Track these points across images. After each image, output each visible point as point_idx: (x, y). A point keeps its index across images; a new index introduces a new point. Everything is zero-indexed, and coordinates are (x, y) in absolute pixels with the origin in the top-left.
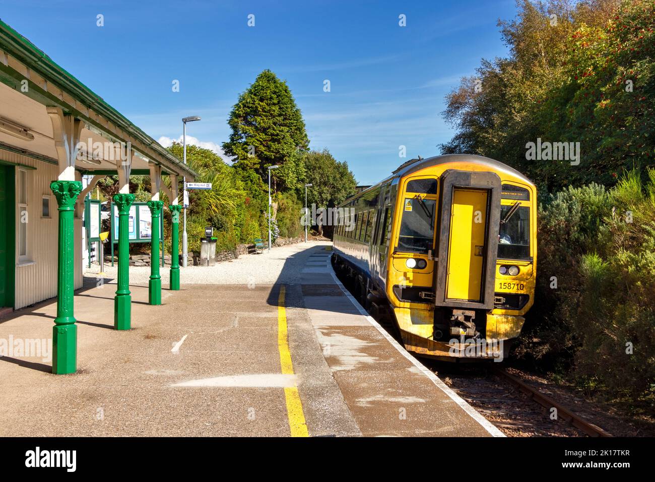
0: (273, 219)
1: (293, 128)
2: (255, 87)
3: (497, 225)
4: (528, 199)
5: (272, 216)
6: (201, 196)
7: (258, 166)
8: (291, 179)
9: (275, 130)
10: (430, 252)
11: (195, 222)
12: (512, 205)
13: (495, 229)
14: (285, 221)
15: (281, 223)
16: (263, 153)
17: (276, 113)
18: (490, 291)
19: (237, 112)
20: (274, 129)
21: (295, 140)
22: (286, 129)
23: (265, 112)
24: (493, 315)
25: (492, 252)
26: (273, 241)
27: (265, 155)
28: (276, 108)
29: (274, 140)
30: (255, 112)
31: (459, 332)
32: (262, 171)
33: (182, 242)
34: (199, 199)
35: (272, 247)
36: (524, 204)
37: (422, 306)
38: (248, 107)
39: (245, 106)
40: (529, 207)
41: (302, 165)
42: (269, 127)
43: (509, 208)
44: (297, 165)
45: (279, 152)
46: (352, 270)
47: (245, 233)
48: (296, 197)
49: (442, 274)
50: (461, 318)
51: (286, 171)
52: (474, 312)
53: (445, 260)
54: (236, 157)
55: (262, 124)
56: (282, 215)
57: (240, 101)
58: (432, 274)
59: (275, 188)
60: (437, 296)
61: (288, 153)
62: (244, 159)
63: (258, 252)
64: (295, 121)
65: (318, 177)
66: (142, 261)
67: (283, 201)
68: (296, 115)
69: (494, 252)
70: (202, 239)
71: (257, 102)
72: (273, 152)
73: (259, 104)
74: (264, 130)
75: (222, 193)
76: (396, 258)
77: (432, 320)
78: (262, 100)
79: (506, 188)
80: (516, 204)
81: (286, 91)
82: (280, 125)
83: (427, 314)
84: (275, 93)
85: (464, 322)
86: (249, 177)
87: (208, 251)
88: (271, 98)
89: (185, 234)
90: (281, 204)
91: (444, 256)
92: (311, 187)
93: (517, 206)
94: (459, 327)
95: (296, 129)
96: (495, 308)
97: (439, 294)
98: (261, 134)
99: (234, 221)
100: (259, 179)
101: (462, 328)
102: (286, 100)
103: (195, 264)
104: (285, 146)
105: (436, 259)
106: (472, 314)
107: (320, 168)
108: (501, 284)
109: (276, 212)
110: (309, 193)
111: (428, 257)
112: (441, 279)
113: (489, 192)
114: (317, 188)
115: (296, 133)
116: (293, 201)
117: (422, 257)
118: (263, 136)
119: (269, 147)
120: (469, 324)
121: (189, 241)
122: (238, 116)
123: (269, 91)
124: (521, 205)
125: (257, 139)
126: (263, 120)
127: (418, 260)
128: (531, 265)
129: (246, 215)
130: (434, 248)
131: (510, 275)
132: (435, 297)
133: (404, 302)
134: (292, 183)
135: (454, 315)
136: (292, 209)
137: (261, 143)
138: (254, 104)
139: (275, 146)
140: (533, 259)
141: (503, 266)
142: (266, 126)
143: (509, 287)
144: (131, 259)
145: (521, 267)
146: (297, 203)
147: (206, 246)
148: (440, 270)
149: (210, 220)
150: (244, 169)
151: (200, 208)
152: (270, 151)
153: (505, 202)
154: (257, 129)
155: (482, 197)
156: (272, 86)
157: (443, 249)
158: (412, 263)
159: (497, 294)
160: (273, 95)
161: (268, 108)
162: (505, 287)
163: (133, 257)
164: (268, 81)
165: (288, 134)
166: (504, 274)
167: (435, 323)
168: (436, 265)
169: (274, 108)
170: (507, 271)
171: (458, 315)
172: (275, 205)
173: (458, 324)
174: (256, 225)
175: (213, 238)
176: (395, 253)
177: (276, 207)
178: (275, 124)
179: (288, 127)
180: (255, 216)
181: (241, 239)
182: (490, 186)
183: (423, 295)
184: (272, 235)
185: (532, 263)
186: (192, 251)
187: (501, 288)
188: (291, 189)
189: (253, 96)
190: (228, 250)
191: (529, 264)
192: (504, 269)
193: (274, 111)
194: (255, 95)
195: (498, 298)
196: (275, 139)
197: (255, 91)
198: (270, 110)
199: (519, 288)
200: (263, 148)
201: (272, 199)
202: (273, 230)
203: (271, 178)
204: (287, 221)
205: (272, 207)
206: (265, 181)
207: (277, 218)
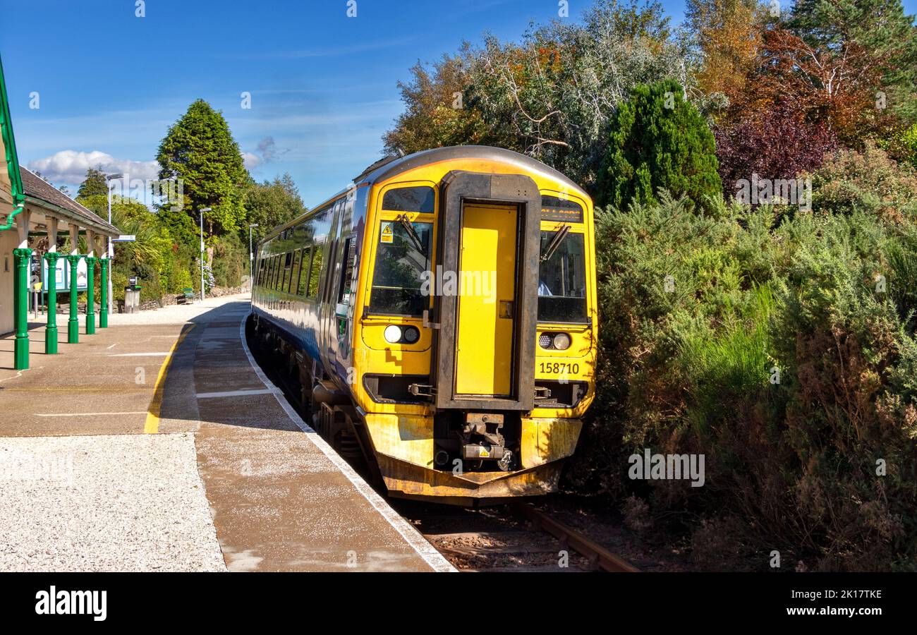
0: (209, 266)
1: (230, 164)
2: (187, 119)
3: (535, 264)
5: (205, 265)
6: (126, 246)
7: (190, 208)
8: (228, 221)
9: (209, 167)
10: (426, 315)
11: (119, 272)
12: (557, 230)
13: (532, 270)
14: (223, 268)
15: (218, 271)
16: (196, 192)
17: (210, 148)
19: (166, 147)
20: (207, 166)
21: (231, 178)
22: (221, 166)
23: (198, 147)
26: (208, 291)
27: (198, 195)
28: (210, 143)
29: (207, 179)
30: (186, 146)
31: (477, 453)
32: (194, 214)
33: (108, 291)
34: (124, 250)
35: (206, 297)
36: (575, 228)
37: (413, 409)
38: (179, 142)
39: (175, 140)
40: (583, 234)
42: (202, 164)
44: (236, 204)
45: (213, 191)
47: (174, 282)
48: (239, 239)
49: (448, 354)
50: (481, 429)
51: (222, 212)
53: (451, 326)
55: (195, 161)
56: (219, 261)
57: (170, 135)
58: (429, 353)
59: (211, 231)
61: (223, 192)
63: (189, 302)
64: (232, 157)
65: (265, 215)
67: (221, 245)
68: (233, 150)
70: (126, 288)
71: (188, 136)
72: (206, 191)
73: (191, 138)
74: (197, 167)
75: (146, 242)
76: (367, 325)
77: (432, 434)
78: (194, 134)
80: (562, 228)
81: (221, 123)
82: (214, 161)
83: (421, 422)
84: (209, 126)
86: (180, 219)
87: (133, 299)
88: (205, 132)
89: (110, 283)
90: (219, 248)
92: (257, 227)
95: (233, 166)
98: (193, 171)
99: (160, 270)
100: (191, 222)
101: (482, 445)
102: (221, 133)
103: (120, 312)
104: (220, 184)
105: (437, 327)
106: (499, 420)
107: (268, 204)
109: (212, 258)
110: (255, 234)
111: (423, 325)
113: (521, 208)
114: (264, 229)
115: (233, 170)
116: (235, 245)
117: (413, 322)
118: (195, 174)
119: (202, 186)
121: (114, 290)
122: (167, 152)
123: (201, 124)
124: (570, 231)
125: (189, 178)
126: (195, 156)
127: (404, 329)
129: (174, 264)
130: (431, 307)
133: (382, 402)
134: (228, 225)
136: (232, 254)
137: (194, 182)
138: (185, 138)
139: (209, 185)
141: (544, 333)
142: (199, 163)
144: (59, 307)
145: (571, 334)
146: (240, 247)
147: (131, 294)
149: (134, 270)
151: (125, 258)
152: (203, 191)
153: (546, 226)
154: (188, 165)
156: (206, 118)
157: (448, 308)
158: (395, 333)
159: (539, 383)
160: (206, 129)
161: (201, 143)
163: (61, 306)
164: (201, 112)
165: (224, 171)
166: (547, 347)
168: (436, 335)
169: (207, 143)
172: (211, 251)
173: (476, 438)
174: (187, 273)
175: (137, 287)
176: (364, 318)
177: (212, 253)
178: (209, 160)
179: (224, 163)
180: (186, 264)
181: (169, 289)
182: (523, 198)
183: (416, 389)
184: (205, 284)
186: (117, 299)
187: (543, 372)
188: (229, 232)
189: (184, 129)
190: (153, 298)
192: (547, 339)
193: (208, 146)
194: (186, 128)
195: (540, 389)
196: (209, 177)
197: (187, 124)
198: (203, 145)
200: (195, 188)
201: (206, 243)
202: (207, 279)
203: (205, 220)
204: (227, 268)
205: (206, 253)
206: (198, 224)
207: (213, 265)
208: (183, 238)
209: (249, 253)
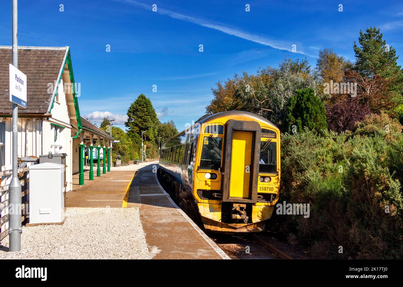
0: (145, 151)
1: (152, 116)
3: (259, 153)
4: (275, 137)
5: (143, 151)
7: (138, 131)
8: (151, 136)
10: (219, 169)
11: (114, 153)
12: (267, 141)
13: (257, 155)
14: (149, 152)
15: (148, 153)
16: (140, 126)
17: (145, 111)
18: (255, 192)
19: (130, 110)
20: (144, 117)
23: (141, 110)
24: (256, 206)
25: (256, 169)
26: (144, 160)
28: (145, 109)
29: (144, 121)
30: (137, 110)
31: (237, 217)
32: (140, 133)
33: (110, 159)
34: (116, 145)
36: (273, 140)
37: (214, 202)
39: (133, 108)
40: (276, 142)
42: (143, 116)
43: (265, 143)
46: (170, 178)
47: (133, 157)
48: (155, 143)
49: (227, 183)
50: (238, 209)
51: (149, 133)
52: (246, 205)
53: (228, 174)
54: (130, 127)
55: (140, 115)
56: (148, 150)
58: (220, 182)
59: (145, 139)
60: (224, 196)
62: (133, 129)
64: (153, 114)
65: (164, 134)
67: (149, 144)
68: (153, 111)
69: (257, 169)
70: (116, 158)
71: (138, 107)
72: (144, 126)
74: (141, 117)
75: (123, 143)
76: (199, 172)
77: (221, 210)
78: (140, 106)
79: (264, 131)
80: (269, 140)
81: (149, 102)
82: (147, 115)
83: (217, 206)
84: (145, 103)
85: (240, 211)
86: (135, 135)
87: (119, 162)
88: (143, 105)
89: (111, 157)
90: (148, 146)
91: (228, 172)
93: (269, 141)
94: (237, 214)
96: (258, 202)
97: (225, 194)
99: (128, 152)
100: (139, 136)
101: (238, 214)
102: (149, 106)
103: (114, 166)
105: (223, 173)
106: (244, 206)
108: (260, 187)
109: (146, 149)
111: (218, 173)
112: (226, 186)
113: (254, 133)
114: (164, 139)
117: (215, 172)
118: (140, 120)
119: (142, 124)
120: (243, 212)
121: (112, 159)
124: (271, 141)
125: (138, 121)
126: (140, 113)
127: (211, 174)
128: (277, 176)
129: (133, 150)
130: (221, 166)
131: (265, 182)
132: (222, 196)
133: (204, 199)
135: (234, 207)
136: (153, 147)
137: (140, 123)
139: (145, 123)
140: (278, 173)
141: (261, 177)
142: (141, 116)
143: (265, 190)
145: (271, 177)
146: (156, 145)
147: (118, 160)
148: (226, 180)
149: (119, 152)
150: (133, 132)
153: (263, 139)
154: (138, 117)
155: (250, 136)
156: (144, 100)
157: (227, 167)
158: (208, 176)
159: (259, 194)
162: (263, 189)
163: (95, 164)
164: (143, 98)
166: (262, 182)
167: (222, 211)
168: (223, 177)
170: (263, 180)
171: (236, 206)
172: (145, 146)
173: (236, 212)
174: (137, 154)
175: (120, 158)
176: (198, 170)
179: (150, 116)
180: (137, 151)
181: (131, 159)
182: (254, 129)
183: (215, 195)
185: (278, 175)
186: (113, 162)
187: (260, 190)
188: (152, 140)
189: (136, 104)
190: (126, 162)
191: (276, 176)
192: (262, 179)
195: (259, 196)
198: (143, 110)
199: (271, 190)
200: (140, 124)
201: (144, 144)
202: (144, 156)
203: (143, 136)
204: (151, 152)
205: (144, 147)
206: (141, 137)
207: (146, 151)
208: (136, 142)
209: (158, 147)
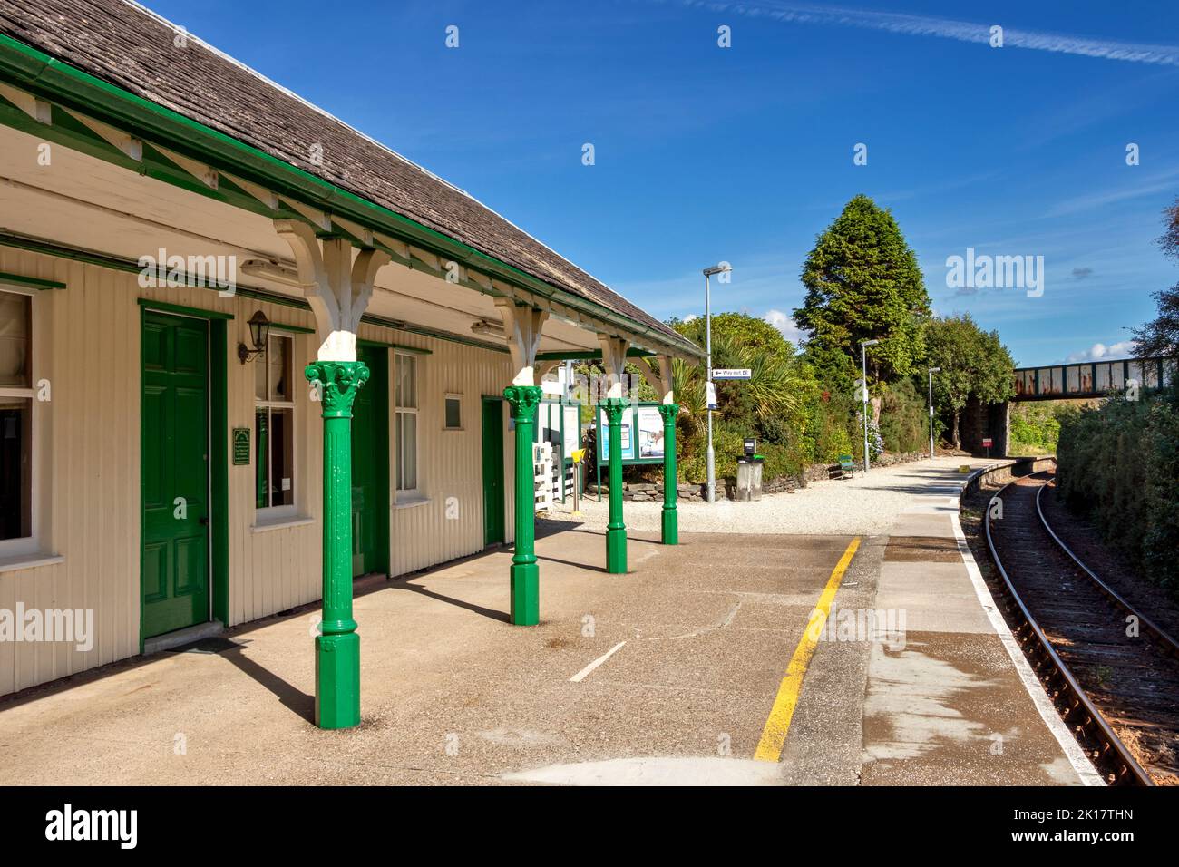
0: (874, 424)
1: (903, 281)
2: (841, 223)
5: (870, 422)
6: (743, 391)
7: (847, 343)
8: (901, 361)
9: (873, 286)
14: (894, 427)
15: (887, 430)
16: (855, 321)
17: (875, 259)
19: (814, 262)
20: (872, 285)
21: (906, 300)
22: (891, 283)
23: (858, 259)
26: (874, 459)
27: (858, 324)
28: (875, 253)
29: (871, 302)
30: (842, 260)
32: (853, 350)
34: (740, 396)
35: (871, 467)
38: (831, 253)
39: (825, 252)
41: (920, 337)
42: (864, 282)
44: (912, 339)
45: (880, 319)
47: (824, 447)
48: (914, 389)
51: (893, 348)
54: (813, 330)
55: (854, 278)
56: (889, 417)
57: (819, 246)
59: (877, 375)
61: (894, 320)
62: (826, 333)
63: (847, 475)
64: (906, 270)
65: (948, 356)
66: (643, 493)
67: (891, 396)
68: (908, 260)
70: (739, 459)
71: (845, 244)
72: (870, 319)
73: (847, 247)
74: (857, 287)
75: (776, 384)
78: (852, 241)
81: (890, 224)
82: (882, 278)
84: (872, 228)
86: (833, 359)
87: (750, 476)
88: (867, 237)
89: (710, 450)
90: (888, 400)
92: (939, 372)
95: (908, 283)
98: (851, 293)
99: (803, 429)
100: (850, 363)
102: (890, 238)
103: (730, 498)
104: (890, 309)
107: (952, 342)
109: (878, 413)
110: (935, 382)
114: (948, 374)
115: (908, 289)
116: (909, 396)
118: (855, 295)
119: (863, 313)
122: (814, 268)
123: (862, 227)
125: (845, 302)
126: (854, 271)
129: (823, 419)
134: (902, 366)
136: (906, 408)
137: (852, 308)
138: (840, 248)
139: (873, 310)
142: (859, 280)
144: (627, 489)
146: (916, 399)
147: (745, 469)
149: (759, 428)
150: (826, 348)
151: (742, 409)
152: (865, 319)
154: (845, 285)
156: (868, 219)
160: (869, 233)
161: (861, 252)
163: (631, 487)
164: (862, 211)
165: (895, 291)
169: (870, 252)
172: (877, 402)
174: (843, 433)
175: (756, 457)
177: (879, 405)
178: (873, 276)
179: (895, 279)
180: (841, 420)
181: (817, 456)
184: (870, 449)
186: (725, 476)
188: (902, 376)
189: (838, 236)
190: (788, 474)
193: (871, 256)
194: (842, 234)
196: (874, 299)
197: (841, 229)
198: (864, 256)
200: (854, 315)
201: (870, 391)
202: (873, 441)
203: (868, 360)
204: (899, 427)
205: (870, 405)
206: (859, 365)
207: (879, 422)
208: (839, 385)
209: (927, 407)
